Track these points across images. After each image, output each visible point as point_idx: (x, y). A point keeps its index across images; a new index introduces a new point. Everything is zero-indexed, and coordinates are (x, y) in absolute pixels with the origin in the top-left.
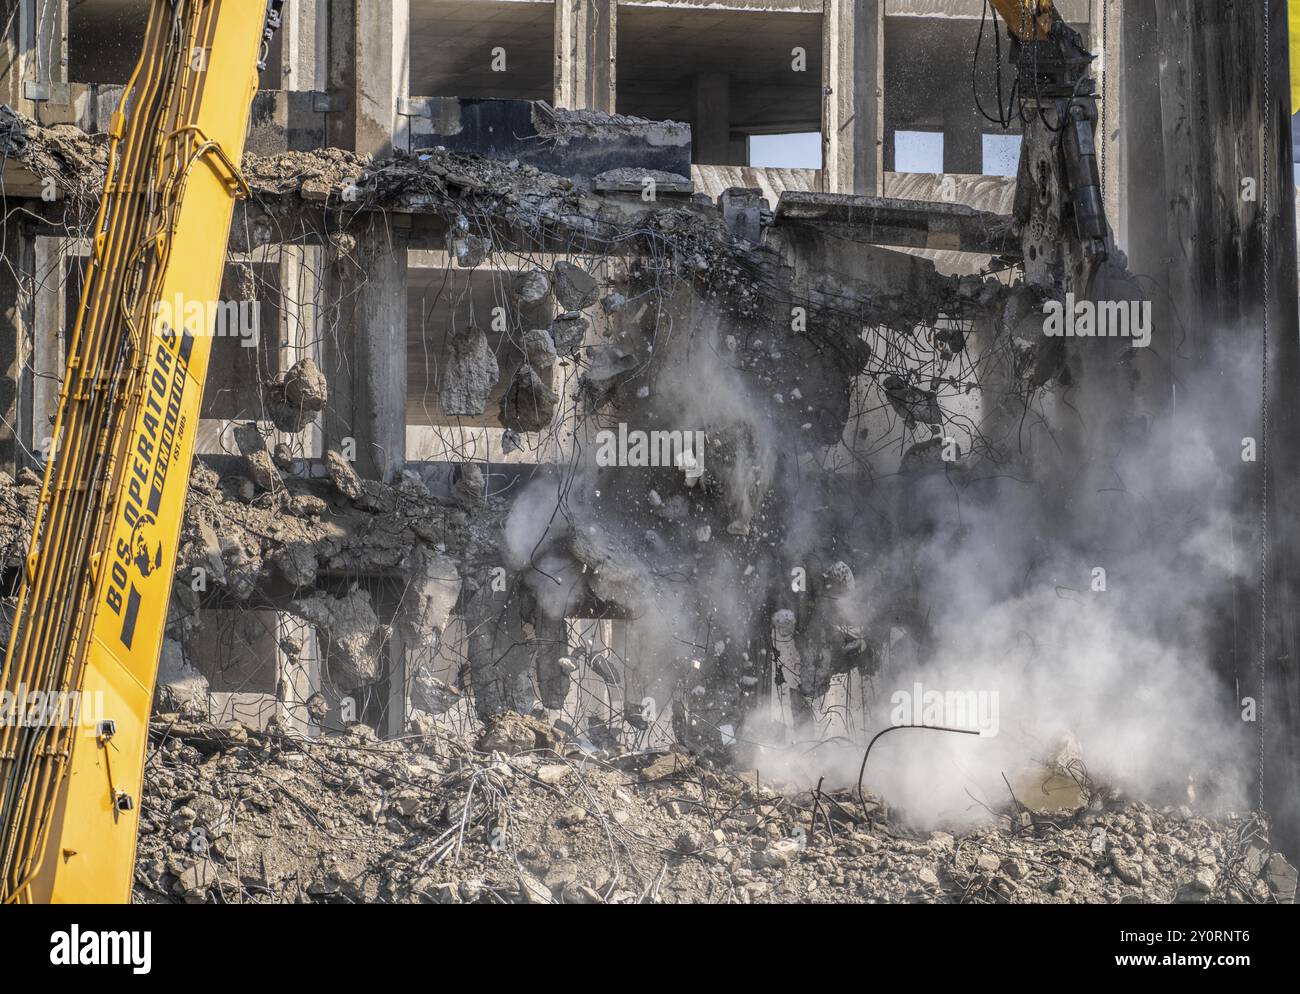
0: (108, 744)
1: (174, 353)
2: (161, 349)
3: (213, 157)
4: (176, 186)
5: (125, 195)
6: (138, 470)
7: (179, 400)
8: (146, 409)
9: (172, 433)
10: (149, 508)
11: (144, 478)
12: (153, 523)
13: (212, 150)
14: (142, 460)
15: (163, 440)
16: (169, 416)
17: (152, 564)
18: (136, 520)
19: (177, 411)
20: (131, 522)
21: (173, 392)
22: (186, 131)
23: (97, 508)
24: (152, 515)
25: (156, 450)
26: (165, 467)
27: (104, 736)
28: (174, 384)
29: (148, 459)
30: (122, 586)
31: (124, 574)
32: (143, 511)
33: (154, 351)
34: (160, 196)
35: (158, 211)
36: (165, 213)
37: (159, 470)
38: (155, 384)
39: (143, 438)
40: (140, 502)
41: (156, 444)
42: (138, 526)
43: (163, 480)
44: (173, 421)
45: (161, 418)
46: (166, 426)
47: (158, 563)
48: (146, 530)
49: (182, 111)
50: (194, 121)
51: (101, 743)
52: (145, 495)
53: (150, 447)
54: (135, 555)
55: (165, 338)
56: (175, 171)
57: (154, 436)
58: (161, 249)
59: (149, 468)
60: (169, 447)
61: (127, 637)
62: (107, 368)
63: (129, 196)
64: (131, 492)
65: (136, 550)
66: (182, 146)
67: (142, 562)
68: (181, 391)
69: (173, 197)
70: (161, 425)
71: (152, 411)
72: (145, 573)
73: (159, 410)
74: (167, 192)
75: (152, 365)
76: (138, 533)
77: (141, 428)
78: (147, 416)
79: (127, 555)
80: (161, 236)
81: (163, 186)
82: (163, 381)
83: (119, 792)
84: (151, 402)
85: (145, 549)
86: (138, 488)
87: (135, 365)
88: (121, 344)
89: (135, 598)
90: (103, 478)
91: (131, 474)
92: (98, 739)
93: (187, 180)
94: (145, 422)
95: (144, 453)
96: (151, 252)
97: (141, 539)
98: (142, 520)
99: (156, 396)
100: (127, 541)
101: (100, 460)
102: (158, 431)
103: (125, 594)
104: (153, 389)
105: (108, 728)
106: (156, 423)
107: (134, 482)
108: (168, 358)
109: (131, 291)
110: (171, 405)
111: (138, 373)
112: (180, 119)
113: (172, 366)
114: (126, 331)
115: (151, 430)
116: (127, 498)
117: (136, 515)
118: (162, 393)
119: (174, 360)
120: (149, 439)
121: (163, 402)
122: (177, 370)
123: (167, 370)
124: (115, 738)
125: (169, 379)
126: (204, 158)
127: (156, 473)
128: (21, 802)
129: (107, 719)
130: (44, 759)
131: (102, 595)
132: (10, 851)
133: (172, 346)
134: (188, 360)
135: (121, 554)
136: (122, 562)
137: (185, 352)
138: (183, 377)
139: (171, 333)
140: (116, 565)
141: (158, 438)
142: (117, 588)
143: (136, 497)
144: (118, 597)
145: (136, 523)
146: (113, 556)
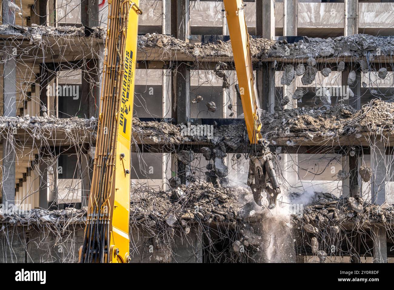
0: (123, 159)
1: (129, 58)
2: (126, 58)
4: (126, 16)
6: (124, 89)
7: (131, 69)
9: (130, 77)
10: (127, 97)
12: (127, 100)
13: (134, 5)
14: (124, 86)
15: (128, 80)
16: (130, 74)
17: (128, 111)
19: (130, 71)
22: (127, 2)
23: (116, 100)
24: (127, 99)
26: (129, 86)
27: (121, 157)
28: (130, 65)
29: (126, 86)
30: (122, 118)
31: (123, 116)
32: (125, 99)
35: (123, 23)
36: (125, 23)
39: (124, 81)
40: (125, 97)
41: (127, 82)
43: (129, 90)
46: (129, 76)
47: (129, 110)
48: (126, 103)
51: (121, 159)
53: (126, 83)
54: (125, 110)
55: (127, 55)
56: (126, 12)
57: (126, 79)
58: (124, 33)
59: (126, 88)
60: (130, 81)
61: (124, 131)
62: (114, 64)
63: (115, 19)
65: (125, 109)
66: (127, 6)
68: (131, 66)
69: (126, 19)
70: (128, 76)
71: (125, 74)
72: (127, 114)
73: (127, 73)
74: (124, 18)
75: (125, 62)
77: (124, 79)
78: (125, 75)
80: (124, 30)
81: (123, 16)
82: (127, 66)
83: (126, 170)
84: (126, 72)
85: (127, 108)
87: (121, 63)
89: (125, 120)
90: (116, 92)
91: (123, 91)
92: (120, 158)
93: (129, 14)
94: (124, 77)
95: (124, 84)
96: (122, 34)
97: (126, 106)
98: (126, 101)
99: (126, 70)
101: (115, 89)
102: (127, 78)
103: (123, 121)
105: (122, 155)
106: (126, 76)
107: (123, 93)
108: (128, 59)
109: (118, 44)
110: (129, 71)
111: (122, 65)
113: (129, 61)
114: (118, 55)
116: (122, 97)
117: (124, 100)
118: (127, 68)
119: (129, 59)
121: (127, 71)
122: (130, 61)
123: (128, 62)
124: (124, 157)
125: (128, 64)
126: (132, 7)
127: (128, 89)
128: (104, 178)
129: (122, 153)
130: (109, 166)
131: (119, 122)
132: (103, 190)
133: (128, 56)
134: (132, 58)
135: (122, 111)
136: (122, 113)
137: (131, 57)
138: (131, 62)
139: (128, 53)
140: (121, 114)
141: (127, 80)
142: (122, 120)
143: (124, 96)
144: (122, 122)
145: (124, 102)
146: (120, 112)
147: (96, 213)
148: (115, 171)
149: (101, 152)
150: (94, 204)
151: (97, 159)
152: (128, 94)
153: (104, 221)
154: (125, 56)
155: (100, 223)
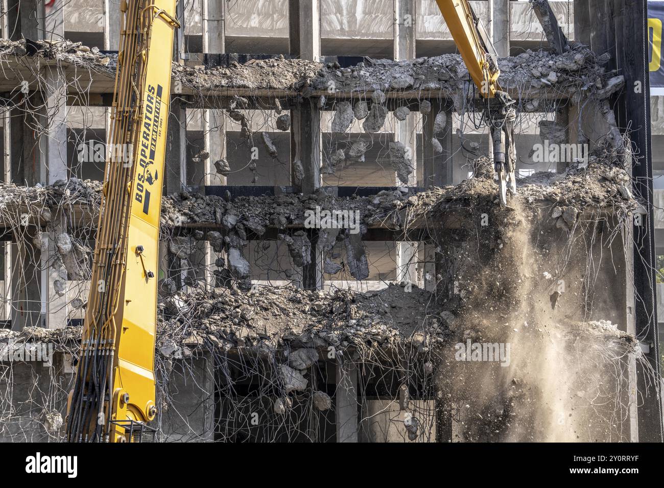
0: (141, 254)
2: (149, 96)
3: (163, 15)
4: (148, 31)
6: (144, 145)
7: (158, 113)
8: (144, 120)
9: (157, 126)
10: (150, 158)
11: (147, 148)
12: (152, 163)
13: (162, 12)
14: (145, 141)
15: (153, 131)
16: (155, 121)
19: (158, 118)
20: (143, 166)
21: (156, 111)
22: (150, 8)
24: (152, 160)
25: (151, 135)
26: (155, 141)
27: (139, 252)
28: (156, 107)
29: (148, 140)
30: (142, 191)
31: (142, 187)
32: (147, 160)
34: (142, 35)
35: (142, 41)
36: (145, 42)
37: (153, 143)
38: (147, 110)
39: (145, 132)
40: (146, 157)
41: (150, 133)
42: (146, 166)
43: (155, 146)
45: (152, 123)
46: (154, 125)
47: (156, 178)
48: (150, 167)
51: (138, 254)
52: (148, 153)
53: (148, 135)
54: (146, 178)
55: (150, 91)
56: (147, 25)
57: (149, 130)
58: (144, 57)
59: (149, 143)
60: (156, 132)
61: (146, 211)
62: (127, 106)
63: (131, 35)
64: (142, 154)
65: (146, 176)
66: (149, 14)
67: (149, 179)
68: (159, 109)
69: (147, 35)
70: (152, 125)
71: (147, 121)
72: (150, 184)
73: (150, 119)
74: (145, 33)
75: (145, 103)
76: (146, 169)
78: (146, 123)
79: (142, 179)
80: (144, 52)
81: (143, 31)
82: (151, 108)
83: (148, 271)
84: (147, 117)
85: (150, 174)
86: (144, 152)
87: (138, 105)
88: (132, 97)
89: (148, 194)
91: (142, 147)
93: (152, 27)
94: (145, 126)
96: (140, 58)
97: (148, 171)
98: (148, 164)
99: (148, 115)
100: (142, 174)
102: (151, 128)
103: (143, 194)
104: (147, 113)
105: (140, 248)
106: (149, 125)
107: (143, 150)
108: (152, 98)
109: (134, 75)
110: (155, 116)
111: (140, 108)
113: (154, 101)
114: (134, 92)
115: (147, 128)
117: (145, 162)
118: (151, 113)
119: (155, 99)
120: (147, 132)
121: (152, 116)
122: (157, 102)
123: (152, 103)
124: (143, 252)
125: (153, 107)
127: (152, 144)
128: (108, 284)
129: (139, 245)
130: (116, 266)
131: (134, 197)
132: (105, 303)
133: (153, 93)
134: (160, 97)
135: (140, 179)
136: (141, 182)
137: (159, 94)
138: (160, 104)
139: (153, 88)
140: (139, 184)
141: (151, 130)
142: (140, 193)
143: (144, 155)
144: (141, 196)
145: (144, 165)
146: (137, 181)
147: (94, 339)
148: (125, 272)
149: (104, 244)
150: (92, 325)
151: (98, 255)
152: (152, 154)
153: (106, 350)
154: (146, 92)
155: (100, 354)
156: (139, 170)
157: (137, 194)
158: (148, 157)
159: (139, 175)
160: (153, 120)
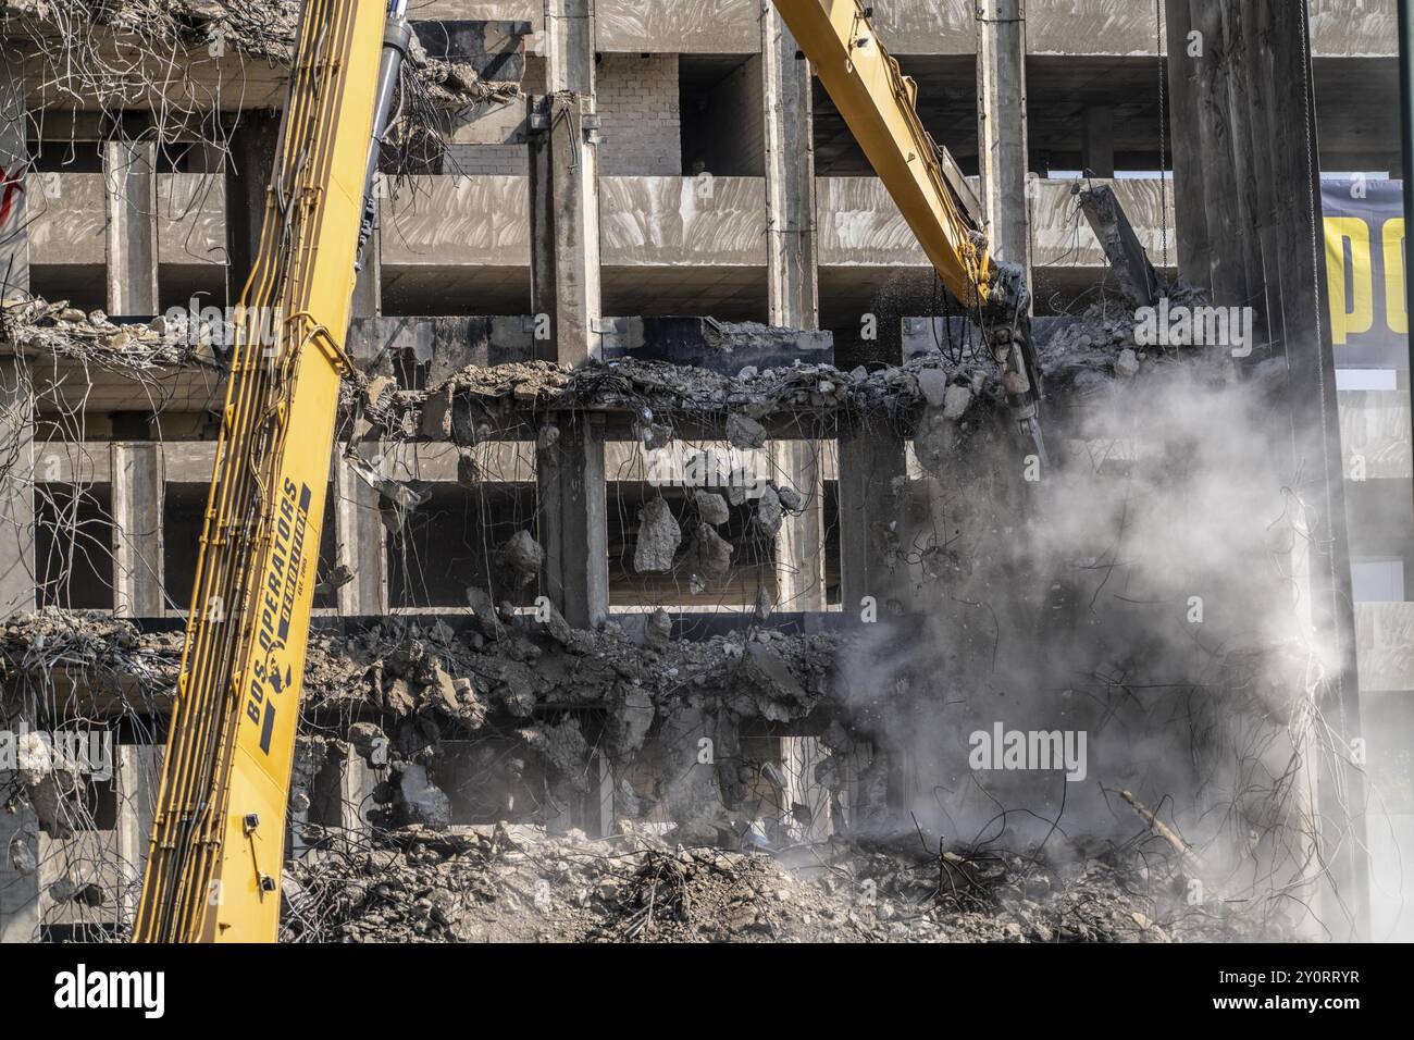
0: (253, 835)
2: (284, 501)
3: (322, 339)
4: (292, 363)
5: (249, 372)
6: (269, 603)
7: (300, 544)
8: (274, 551)
9: (296, 571)
10: (280, 635)
11: (275, 610)
12: (282, 645)
13: (321, 333)
14: (272, 594)
15: (289, 578)
16: (293, 557)
17: (283, 682)
18: (269, 645)
19: (299, 553)
20: (265, 647)
21: (295, 537)
22: (299, 317)
23: (236, 635)
24: (282, 639)
25: (283, 585)
26: (291, 600)
27: (249, 828)
28: (297, 530)
29: (277, 594)
30: (260, 700)
31: (261, 691)
33: (279, 501)
34: (279, 372)
35: (278, 384)
36: (284, 386)
37: (287, 603)
38: (280, 530)
39: (272, 576)
40: (271, 630)
41: (283, 581)
42: (270, 650)
43: (290, 611)
44: (297, 562)
45: (287, 559)
46: (291, 566)
47: (288, 681)
48: (277, 652)
49: (294, 300)
50: (306, 308)
51: (248, 834)
52: (275, 624)
53: (278, 583)
54: (269, 675)
55: (288, 491)
56: (291, 351)
57: (281, 574)
58: (281, 416)
59: (279, 601)
60: (294, 583)
61: (265, 745)
62: (240, 517)
63: (253, 373)
64: (264, 621)
65: (270, 669)
66: (296, 330)
67: (275, 680)
68: (302, 536)
69: (290, 372)
70: (287, 565)
71: (278, 552)
72: (278, 690)
73: (284, 552)
74: (285, 368)
75: (278, 514)
76: (271, 656)
78: (275, 557)
79: (262, 675)
80: (282, 405)
81: (281, 363)
82: (288, 528)
83: (264, 876)
84: (278, 544)
85: (277, 669)
86: (270, 617)
87: (264, 513)
88: (251, 497)
89: (270, 711)
90: (240, 609)
91: (264, 606)
92: (244, 830)
93: (300, 357)
94: (274, 563)
96: (274, 420)
97: (273, 661)
98: (274, 645)
99: (281, 540)
100: (262, 663)
101: (237, 594)
102: (285, 570)
103: (262, 708)
104: (280, 535)
105: (251, 821)
106: (282, 563)
107: (266, 612)
108: (290, 508)
109: (258, 452)
110: (294, 548)
111: (267, 520)
112: (294, 307)
113: (294, 515)
114: (255, 486)
115: (278, 569)
117: (269, 640)
118: (286, 538)
119: (295, 511)
120: (278, 576)
121: (288, 545)
122: (299, 518)
123: (290, 518)
124: (258, 829)
125: (292, 526)
126: (314, 340)
127: (285, 605)
128: (182, 885)
129: (250, 813)
130: (200, 847)
131: (244, 707)
132: (174, 926)
133: (293, 498)
134: (307, 510)
135: (258, 674)
136: (259, 681)
137: (305, 504)
138: (304, 524)
139: (293, 487)
140: (254, 683)
141: (285, 576)
142: (256, 703)
143: (268, 625)
144: (256, 710)
145: (269, 647)
146: (251, 676)
148: (219, 862)
149: (176, 801)
151: (162, 826)
152: (284, 626)
154: (280, 495)
156: (258, 653)
157: (251, 704)
158: (276, 631)
159: (257, 663)
160: (289, 554)
